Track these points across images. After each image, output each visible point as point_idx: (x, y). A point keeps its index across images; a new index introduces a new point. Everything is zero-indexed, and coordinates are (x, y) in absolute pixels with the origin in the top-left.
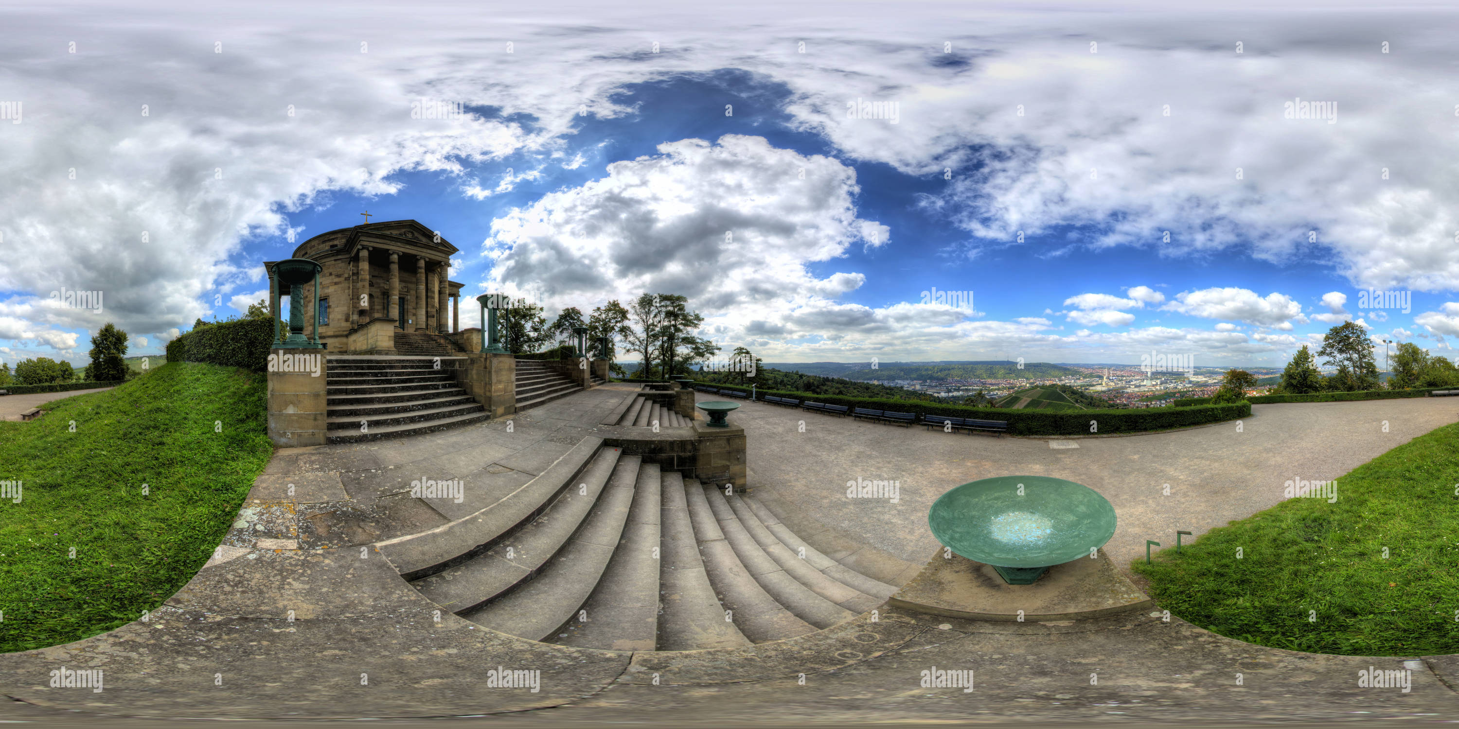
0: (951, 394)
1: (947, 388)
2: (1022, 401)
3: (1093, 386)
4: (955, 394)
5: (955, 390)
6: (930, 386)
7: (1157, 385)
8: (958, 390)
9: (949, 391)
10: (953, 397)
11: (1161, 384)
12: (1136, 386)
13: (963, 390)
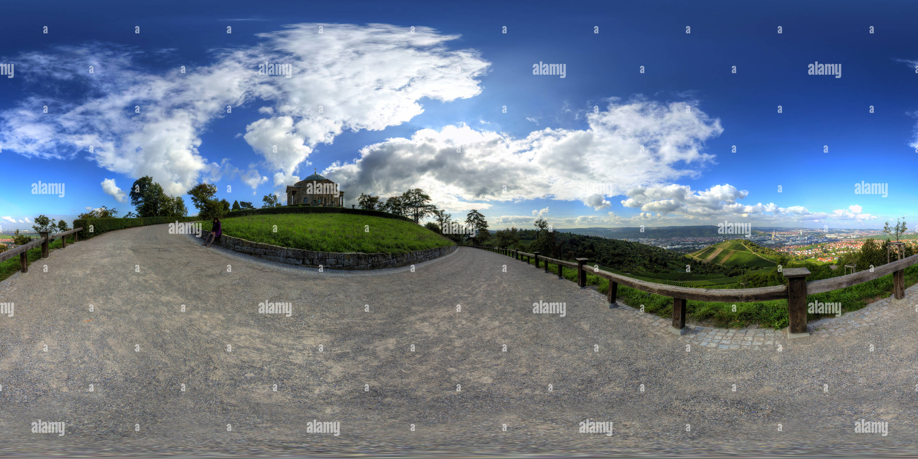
0: (673, 247)
1: (672, 243)
2: (717, 251)
3: (766, 241)
4: (676, 247)
5: (677, 244)
6: (662, 243)
7: (805, 240)
8: (678, 244)
9: (673, 245)
10: (675, 249)
11: (808, 239)
12: (793, 241)
13: (681, 244)
